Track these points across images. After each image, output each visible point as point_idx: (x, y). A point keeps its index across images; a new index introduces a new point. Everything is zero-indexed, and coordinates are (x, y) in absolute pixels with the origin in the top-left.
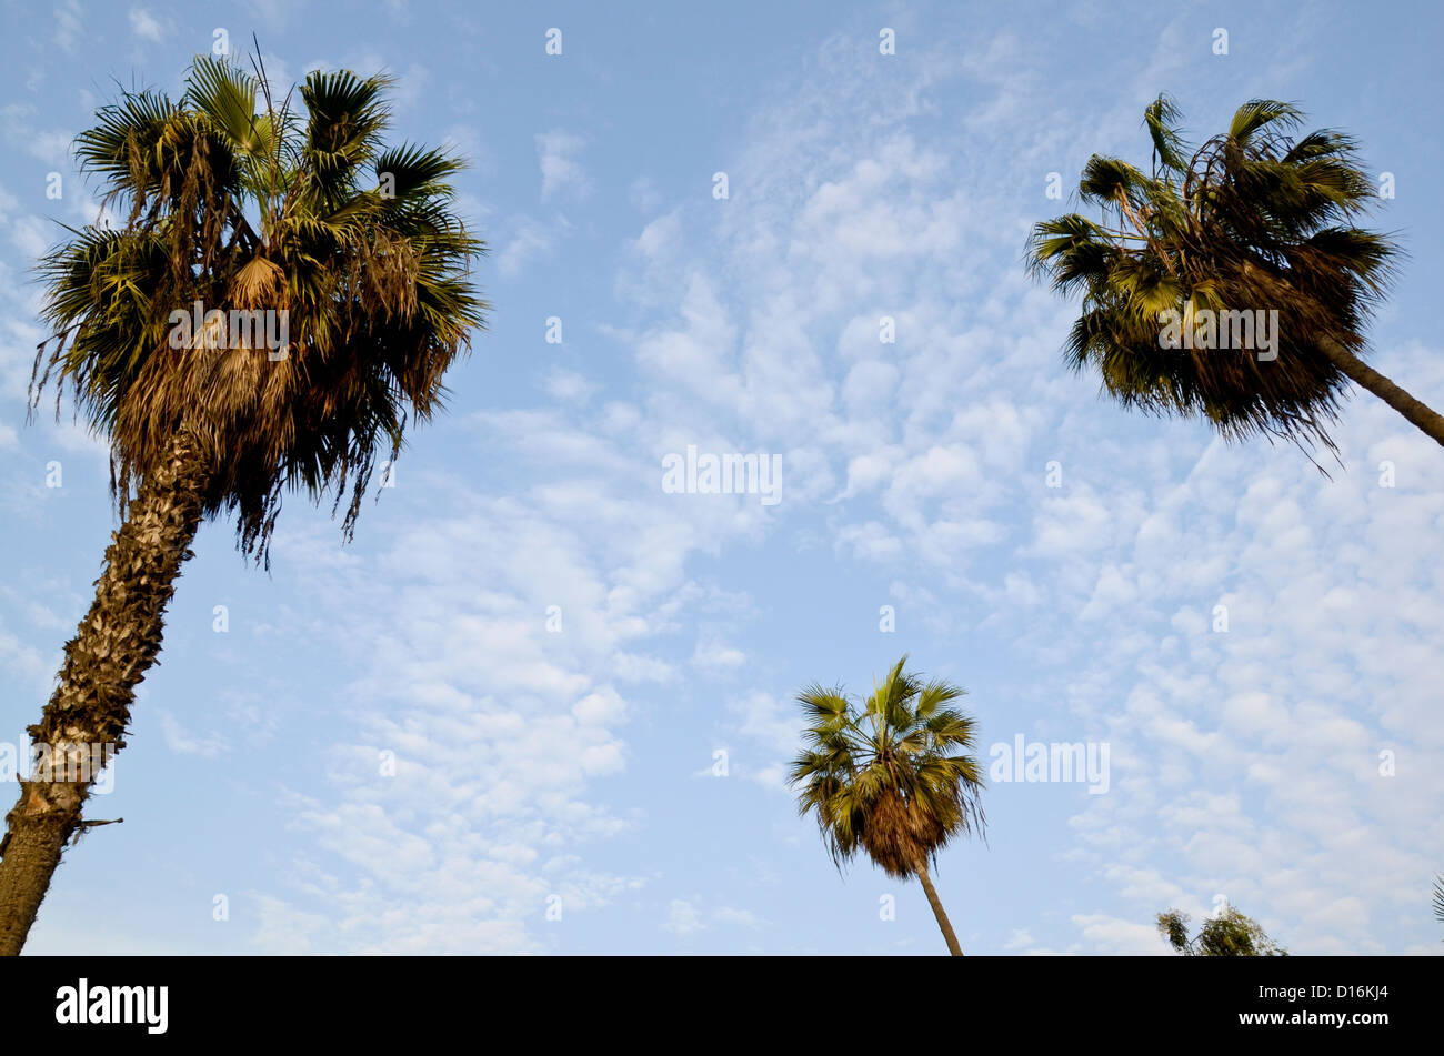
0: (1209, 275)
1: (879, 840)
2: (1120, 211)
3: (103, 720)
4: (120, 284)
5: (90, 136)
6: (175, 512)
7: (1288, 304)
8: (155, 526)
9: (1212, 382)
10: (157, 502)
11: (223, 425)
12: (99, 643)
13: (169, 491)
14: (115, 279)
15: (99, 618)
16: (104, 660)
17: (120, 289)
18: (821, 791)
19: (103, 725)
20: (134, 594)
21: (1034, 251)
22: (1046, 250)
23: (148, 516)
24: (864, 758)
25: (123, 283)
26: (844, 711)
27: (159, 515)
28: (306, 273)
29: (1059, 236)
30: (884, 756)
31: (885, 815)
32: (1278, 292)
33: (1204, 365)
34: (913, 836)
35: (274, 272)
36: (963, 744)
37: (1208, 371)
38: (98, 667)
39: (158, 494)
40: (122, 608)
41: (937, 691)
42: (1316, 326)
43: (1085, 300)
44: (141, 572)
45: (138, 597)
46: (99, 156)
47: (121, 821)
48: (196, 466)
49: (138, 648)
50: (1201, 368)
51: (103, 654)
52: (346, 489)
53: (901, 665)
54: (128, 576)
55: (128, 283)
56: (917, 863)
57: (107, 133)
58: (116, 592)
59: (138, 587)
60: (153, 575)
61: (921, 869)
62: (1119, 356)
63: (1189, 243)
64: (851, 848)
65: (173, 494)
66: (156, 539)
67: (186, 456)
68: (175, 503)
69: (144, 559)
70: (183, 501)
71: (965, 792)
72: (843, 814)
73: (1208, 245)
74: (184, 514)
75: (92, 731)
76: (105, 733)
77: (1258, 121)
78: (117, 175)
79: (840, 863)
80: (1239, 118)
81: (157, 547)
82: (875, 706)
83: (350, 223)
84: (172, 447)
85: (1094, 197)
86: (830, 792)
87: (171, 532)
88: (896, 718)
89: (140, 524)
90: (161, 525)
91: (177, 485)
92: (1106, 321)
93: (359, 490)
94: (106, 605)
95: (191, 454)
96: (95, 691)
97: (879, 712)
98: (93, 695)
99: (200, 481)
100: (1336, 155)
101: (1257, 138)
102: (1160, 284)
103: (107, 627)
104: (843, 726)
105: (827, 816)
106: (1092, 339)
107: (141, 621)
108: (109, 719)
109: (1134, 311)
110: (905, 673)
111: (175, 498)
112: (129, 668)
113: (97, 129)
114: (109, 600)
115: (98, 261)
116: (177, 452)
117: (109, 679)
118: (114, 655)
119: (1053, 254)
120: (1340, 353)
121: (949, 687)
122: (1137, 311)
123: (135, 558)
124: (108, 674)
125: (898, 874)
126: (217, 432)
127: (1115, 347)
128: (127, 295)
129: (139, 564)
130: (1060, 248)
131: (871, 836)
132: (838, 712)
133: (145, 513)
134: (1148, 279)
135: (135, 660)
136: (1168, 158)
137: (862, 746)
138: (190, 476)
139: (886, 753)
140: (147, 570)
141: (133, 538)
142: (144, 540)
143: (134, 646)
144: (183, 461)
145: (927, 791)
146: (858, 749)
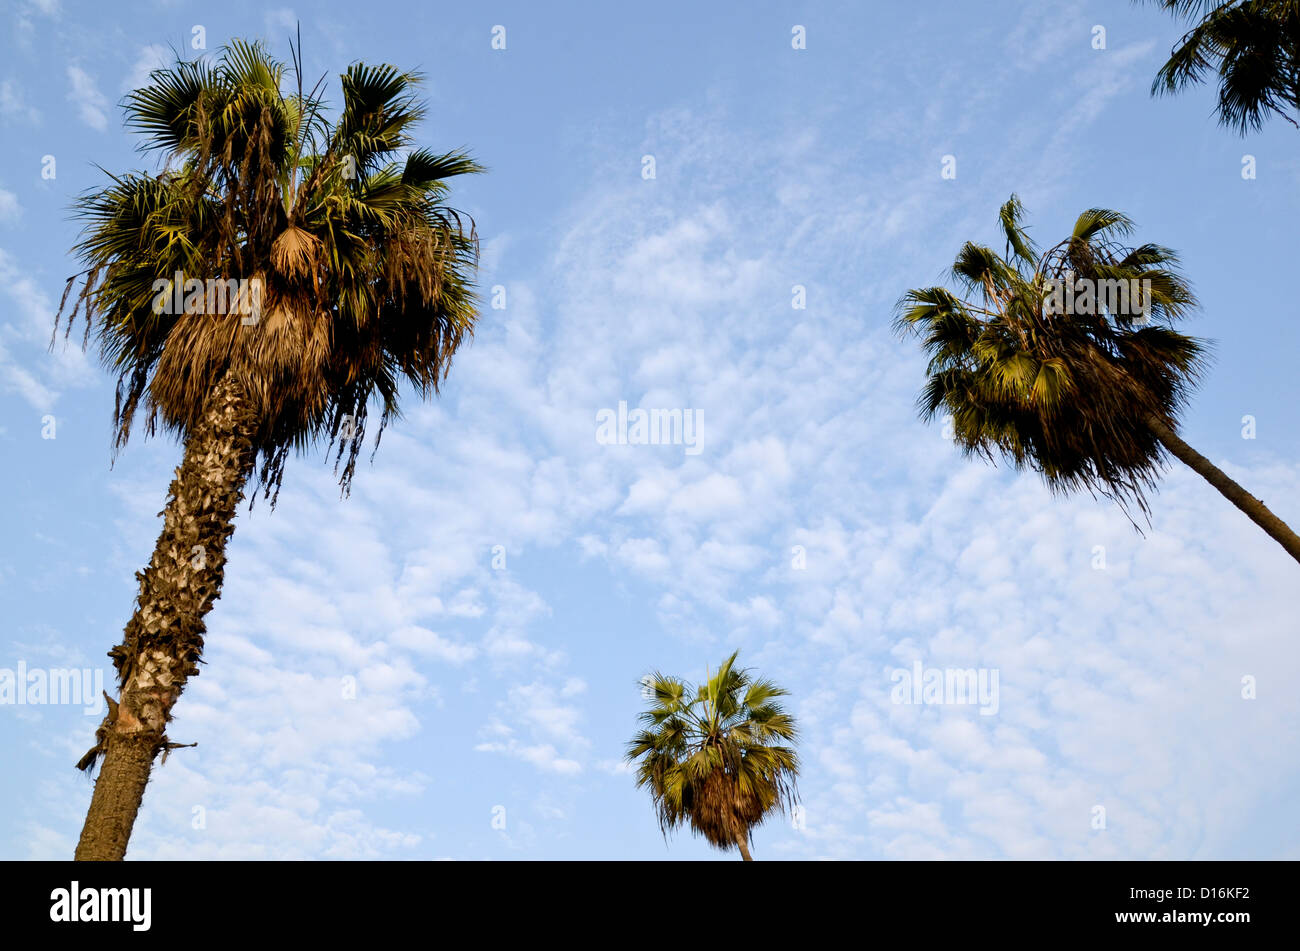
0: (1056, 354)
1: (705, 812)
2: (986, 291)
3: (185, 648)
4: (171, 235)
5: (143, 94)
6: (234, 455)
7: (1125, 387)
8: (219, 467)
9: (1055, 443)
10: (217, 444)
11: (271, 379)
12: (179, 572)
13: (228, 435)
14: (168, 230)
15: (174, 548)
16: (184, 590)
17: (172, 241)
18: (657, 765)
19: (185, 652)
20: (205, 529)
21: (904, 313)
22: (916, 314)
23: (209, 457)
24: (695, 739)
25: (175, 234)
26: (681, 695)
27: (221, 457)
28: (347, 248)
29: (927, 304)
30: (713, 738)
31: (713, 791)
32: (1117, 375)
33: (1050, 429)
34: (736, 812)
35: (314, 242)
36: (787, 738)
37: (1052, 434)
38: (178, 596)
39: (217, 436)
40: (195, 540)
41: (763, 688)
42: (1146, 408)
43: (932, 361)
44: (211, 509)
45: (211, 533)
46: (146, 114)
47: (195, 745)
48: (250, 414)
49: (209, 581)
50: (1046, 431)
51: (182, 584)
52: (345, 448)
53: (733, 658)
54: (199, 513)
55: (180, 235)
56: (739, 837)
57: (159, 93)
58: (188, 526)
59: (209, 524)
60: (219, 513)
61: (742, 843)
62: (972, 411)
63: (1040, 325)
64: (677, 819)
65: (232, 438)
66: (219, 478)
67: (238, 403)
68: (234, 446)
69: (212, 497)
70: (241, 446)
71: (785, 779)
72: (676, 786)
73: (1056, 329)
74: (241, 458)
75: (175, 657)
76: (185, 660)
77: (1096, 227)
78: (161, 133)
79: (667, 830)
80: (1081, 222)
81: (221, 486)
82: (707, 694)
83: (394, 208)
84: (224, 394)
85: (964, 277)
86: (665, 767)
87: (232, 473)
88: (725, 705)
89: (202, 463)
90: (222, 466)
91: (236, 431)
92: (962, 381)
93: (354, 450)
94: (179, 538)
95: (243, 402)
96: (179, 619)
97: (710, 698)
98: (177, 623)
99: (250, 429)
100: (1163, 264)
101: (1096, 240)
102: (1016, 356)
103: (182, 559)
104: (679, 708)
105: (661, 788)
106: (948, 395)
107: (212, 556)
108: (190, 647)
109: (995, 375)
110: (738, 667)
111: (234, 442)
112: (203, 599)
113: (151, 88)
114: (182, 533)
115: (147, 212)
116: (229, 399)
117: (188, 609)
118: (192, 586)
119: (921, 318)
120: (1167, 433)
121: (774, 685)
122: (998, 376)
123: (204, 495)
124: (187, 604)
125: (720, 845)
126: (266, 385)
127: (968, 405)
128: (178, 246)
129: (207, 503)
130: (928, 314)
131: (699, 810)
132: (675, 696)
133: (206, 454)
134: (1005, 352)
135: (209, 593)
136: (1019, 249)
137: (694, 728)
138: (244, 423)
139: (718, 736)
140: (216, 507)
141: (199, 475)
142: (209, 479)
143: (206, 579)
144: (235, 409)
145: (750, 774)
146: (691, 730)
